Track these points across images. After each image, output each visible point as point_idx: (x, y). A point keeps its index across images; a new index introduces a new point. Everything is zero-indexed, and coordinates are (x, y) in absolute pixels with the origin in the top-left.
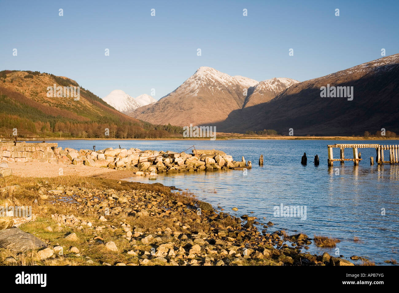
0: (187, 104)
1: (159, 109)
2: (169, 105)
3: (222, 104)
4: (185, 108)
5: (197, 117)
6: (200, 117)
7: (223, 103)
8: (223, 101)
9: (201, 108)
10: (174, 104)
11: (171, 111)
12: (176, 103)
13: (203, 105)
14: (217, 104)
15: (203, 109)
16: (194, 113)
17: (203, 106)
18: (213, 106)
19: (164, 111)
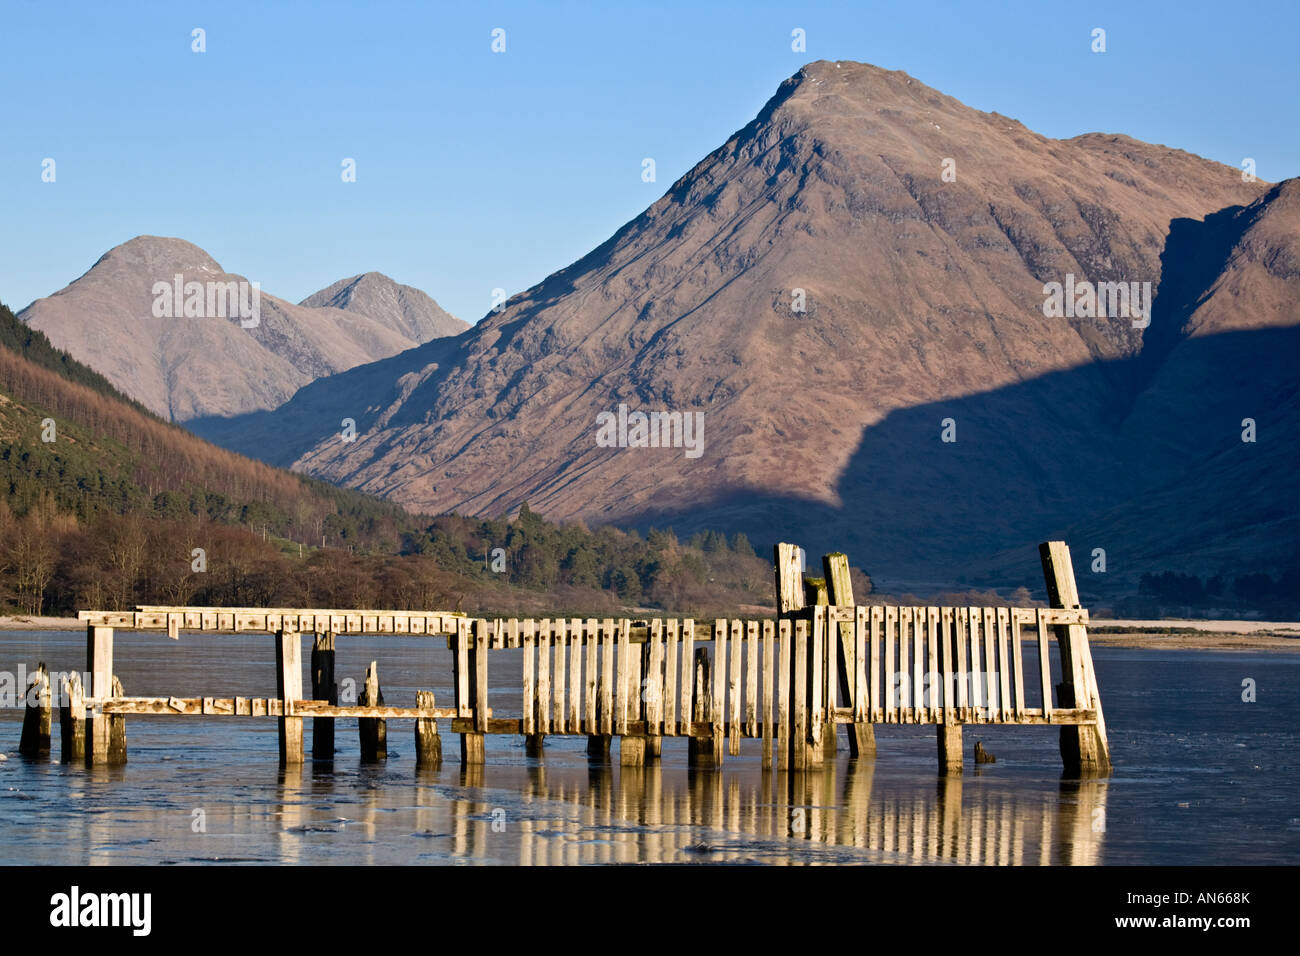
0: (695, 359)
1: (477, 396)
2: (554, 359)
3: (977, 357)
4: (677, 387)
5: (773, 460)
6: (800, 457)
7: (980, 348)
8: (984, 333)
9: (807, 386)
10: (591, 354)
11: (568, 408)
12: (606, 348)
13: (823, 366)
14: (932, 359)
15: (824, 394)
16: (748, 430)
17: (819, 371)
18: (903, 370)
19: (516, 410)
